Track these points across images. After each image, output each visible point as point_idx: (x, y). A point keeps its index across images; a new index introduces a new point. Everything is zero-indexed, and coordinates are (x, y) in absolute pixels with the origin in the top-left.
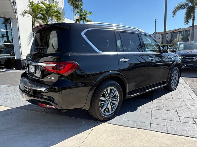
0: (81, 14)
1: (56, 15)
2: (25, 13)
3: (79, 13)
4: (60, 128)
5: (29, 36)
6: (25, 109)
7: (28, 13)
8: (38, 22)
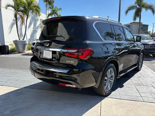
0: (53, 9)
1: (36, 9)
2: (8, 6)
3: (51, 8)
4: (74, 104)
5: (10, 26)
6: (33, 88)
7: (11, 6)
8: (19, 14)
